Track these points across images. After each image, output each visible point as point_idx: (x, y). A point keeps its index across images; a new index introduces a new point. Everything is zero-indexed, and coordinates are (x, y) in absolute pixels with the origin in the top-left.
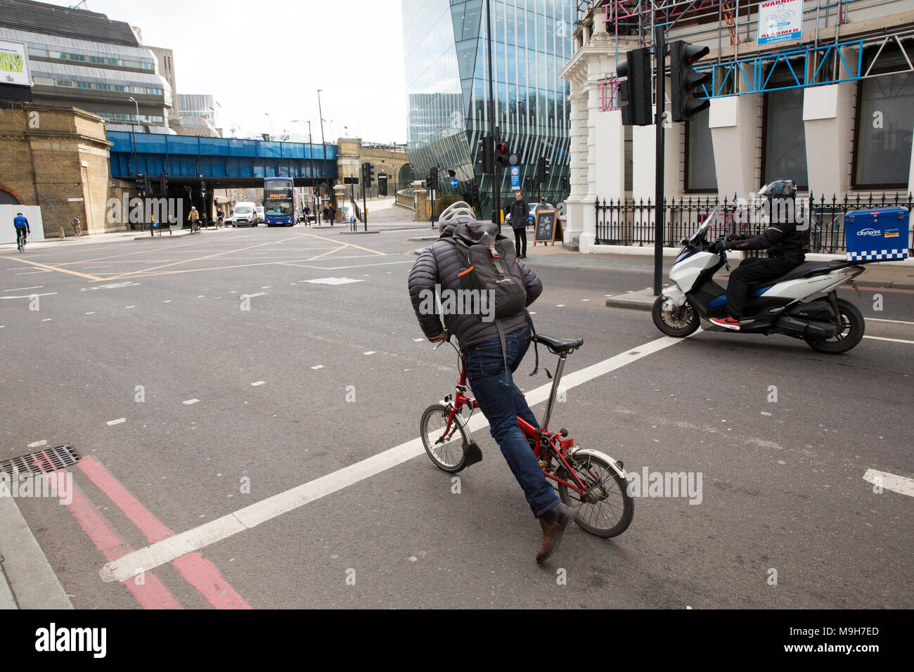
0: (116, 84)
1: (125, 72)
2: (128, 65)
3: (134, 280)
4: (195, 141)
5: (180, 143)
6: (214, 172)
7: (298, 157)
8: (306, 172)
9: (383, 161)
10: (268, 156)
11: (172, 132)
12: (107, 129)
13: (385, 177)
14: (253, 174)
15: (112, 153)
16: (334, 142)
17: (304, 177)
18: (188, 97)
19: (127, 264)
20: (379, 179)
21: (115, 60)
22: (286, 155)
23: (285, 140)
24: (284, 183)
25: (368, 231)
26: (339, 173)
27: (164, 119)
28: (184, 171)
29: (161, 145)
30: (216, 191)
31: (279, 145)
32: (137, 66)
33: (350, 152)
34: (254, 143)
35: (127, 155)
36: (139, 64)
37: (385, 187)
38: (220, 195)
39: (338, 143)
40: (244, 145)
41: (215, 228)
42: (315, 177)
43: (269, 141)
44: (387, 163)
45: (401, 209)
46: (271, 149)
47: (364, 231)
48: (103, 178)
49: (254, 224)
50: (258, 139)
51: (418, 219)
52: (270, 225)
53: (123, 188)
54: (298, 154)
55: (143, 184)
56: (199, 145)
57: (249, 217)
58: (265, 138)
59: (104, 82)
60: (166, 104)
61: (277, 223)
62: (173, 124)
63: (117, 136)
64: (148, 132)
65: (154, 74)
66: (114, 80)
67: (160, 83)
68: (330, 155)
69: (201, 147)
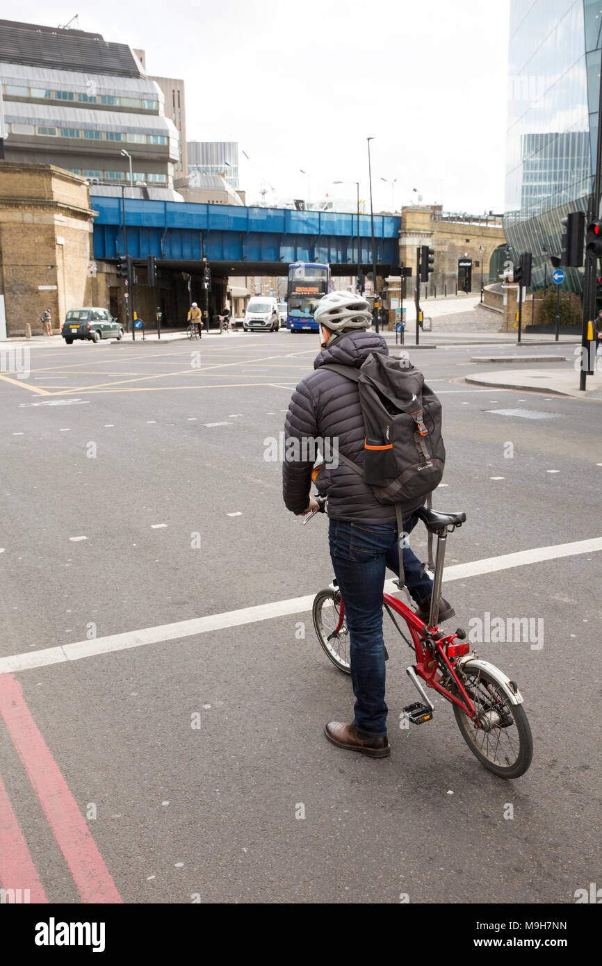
0: (109, 130)
1: (121, 114)
2: (126, 103)
3: (83, 397)
4: (203, 210)
5: (184, 213)
6: (226, 254)
7: (343, 234)
8: (353, 255)
9: (468, 241)
10: (300, 232)
11: (178, 198)
12: (91, 194)
13: (469, 264)
14: (278, 257)
15: (95, 226)
16: (396, 212)
17: (350, 262)
18: (205, 145)
19: (87, 375)
20: (460, 267)
21: (111, 98)
22: (326, 231)
23: (327, 208)
24: (318, 272)
25: (419, 345)
26: (401, 257)
27: (167, 179)
28: (187, 251)
29: (158, 215)
30: (231, 279)
31: (316, 216)
32: (136, 104)
33: (419, 226)
34: (282, 214)
35: (115, 229)
36: (139, 101)
37: (469, 280)
38: (236, 285)
39: (402, 213)
40: (269, 217)
41: (218, 331)
42: (365, 263)
43: (303, 211)
44: (474, 243)
45: (486, 312)
46: (306, 223)
47: (415, 345)
48: (82, 259)
49: (274, 328)
50: (288, 208)
51: (506, 328)
52: (293, 331)
53: (107, 273)
54: (343, 229)
55: (125, 269)
56: (208, 215)
57: (267, 318)
58: (297, 207)
59: (94, 128)
60: (171, 156)
61: (304, 328)
62: (180, 185)
63: (104, 203)
64: (146, 197)
65: (158, 115)
66: (107, 125)
67: (165, 128)
68: (389, 232)
69: (211, 219)
